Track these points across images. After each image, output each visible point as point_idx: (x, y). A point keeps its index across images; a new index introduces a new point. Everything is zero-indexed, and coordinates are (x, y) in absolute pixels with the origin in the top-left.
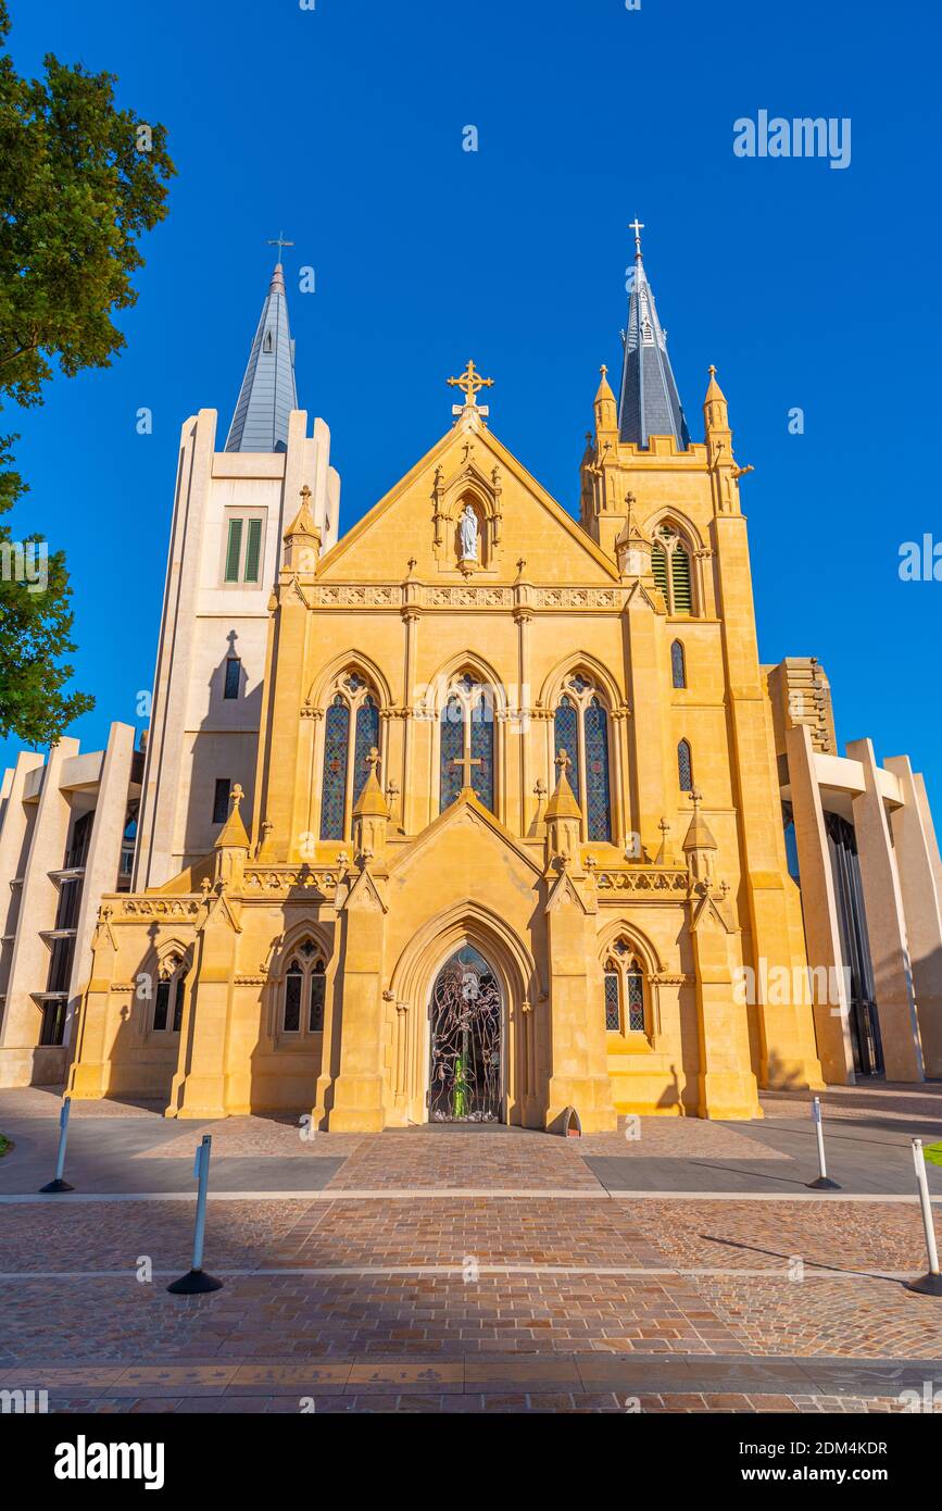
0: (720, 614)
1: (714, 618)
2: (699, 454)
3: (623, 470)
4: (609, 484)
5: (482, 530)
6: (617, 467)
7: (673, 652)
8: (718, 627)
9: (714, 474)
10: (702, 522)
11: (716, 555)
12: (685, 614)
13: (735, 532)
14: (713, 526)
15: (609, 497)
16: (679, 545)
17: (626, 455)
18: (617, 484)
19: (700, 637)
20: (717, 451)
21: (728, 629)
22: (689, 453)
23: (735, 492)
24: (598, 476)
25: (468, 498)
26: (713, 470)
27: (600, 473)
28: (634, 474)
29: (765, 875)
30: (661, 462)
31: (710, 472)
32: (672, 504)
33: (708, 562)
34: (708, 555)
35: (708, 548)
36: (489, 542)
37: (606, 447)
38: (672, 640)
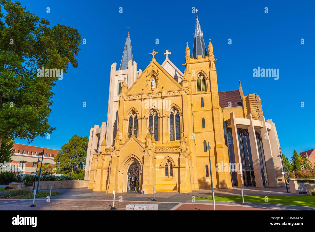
0: (211, 91)
1: (210, 92)
2: (207, 57)
3: (191, 64)
4: (188, 67)
5: (156, 82)
6: (189, 63)
7: (201, 100)
8: (210, 94)
9: (210, 62)
10: (207, 72)
11: (210, 79)
12: (205, 92)
13: (214, 74)
14: (209, 73)
15: (188, 70)
16: (203, 77)
17: (192, 60)
18: (189, 67)
19: (207, 96)
20: (210, 57)
21: (212, 94)
22: (205, 58)
23: (214, 65)
24: (185, 66)
25: (153, 76)
26: (209, 61)
27: (186, 65)
28: (193, 64)
29: (219, 145)
30: (199, 61)
31: (209, 62)
32: (201, 69)
33: (208, 81)
34: (208, 79)
35: (209, 78)
36: (157, 84)
37: (187, 59)
38: (201, 98)
